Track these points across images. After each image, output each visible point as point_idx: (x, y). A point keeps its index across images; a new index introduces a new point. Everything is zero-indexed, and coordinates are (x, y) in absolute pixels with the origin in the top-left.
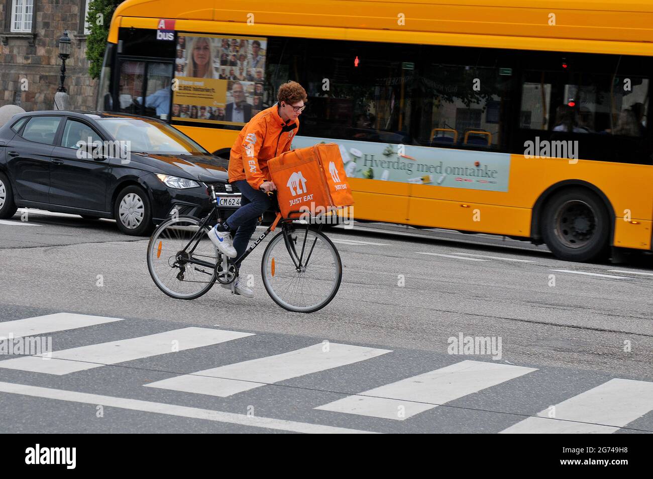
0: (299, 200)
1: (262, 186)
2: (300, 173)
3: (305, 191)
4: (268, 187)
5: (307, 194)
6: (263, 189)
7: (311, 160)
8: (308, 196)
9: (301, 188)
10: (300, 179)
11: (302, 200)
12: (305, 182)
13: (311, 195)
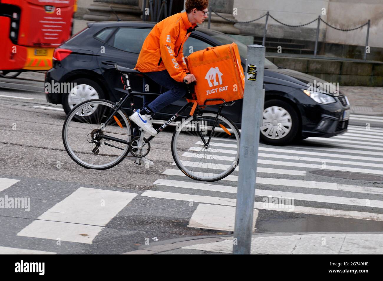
0: (215, 90)
1: (185, 78)
2: (217, 68)
3: (221, 83)
4: (190, 78)
5: (222, 86)
6: (186, 81)
7: (227, 58)
8: (224, 87)
9: (218, 80)
10: (217, 73)
11: (218, 90)
12: (221, 76)
13: (226, 87)
